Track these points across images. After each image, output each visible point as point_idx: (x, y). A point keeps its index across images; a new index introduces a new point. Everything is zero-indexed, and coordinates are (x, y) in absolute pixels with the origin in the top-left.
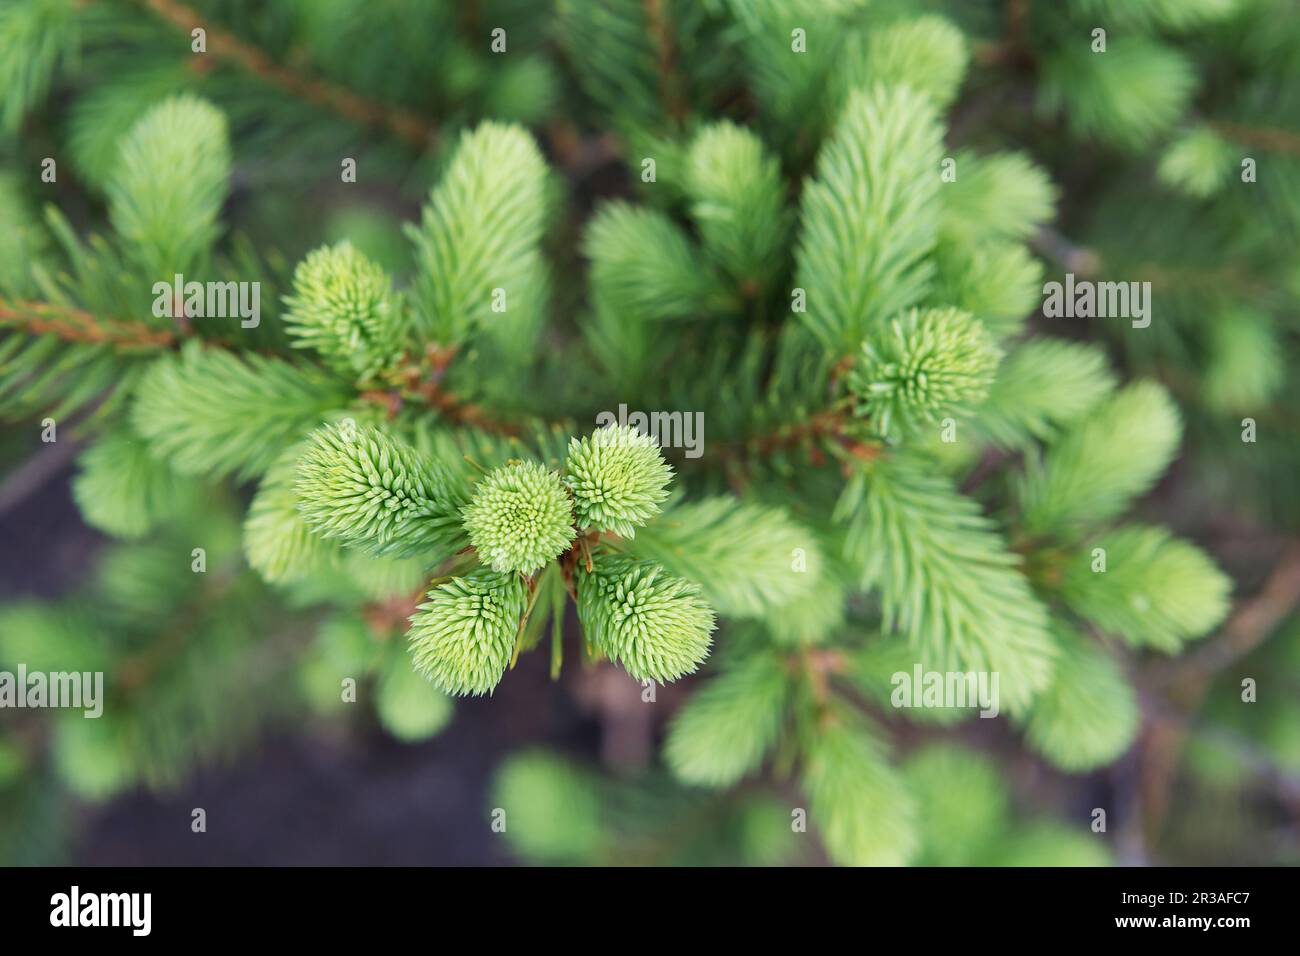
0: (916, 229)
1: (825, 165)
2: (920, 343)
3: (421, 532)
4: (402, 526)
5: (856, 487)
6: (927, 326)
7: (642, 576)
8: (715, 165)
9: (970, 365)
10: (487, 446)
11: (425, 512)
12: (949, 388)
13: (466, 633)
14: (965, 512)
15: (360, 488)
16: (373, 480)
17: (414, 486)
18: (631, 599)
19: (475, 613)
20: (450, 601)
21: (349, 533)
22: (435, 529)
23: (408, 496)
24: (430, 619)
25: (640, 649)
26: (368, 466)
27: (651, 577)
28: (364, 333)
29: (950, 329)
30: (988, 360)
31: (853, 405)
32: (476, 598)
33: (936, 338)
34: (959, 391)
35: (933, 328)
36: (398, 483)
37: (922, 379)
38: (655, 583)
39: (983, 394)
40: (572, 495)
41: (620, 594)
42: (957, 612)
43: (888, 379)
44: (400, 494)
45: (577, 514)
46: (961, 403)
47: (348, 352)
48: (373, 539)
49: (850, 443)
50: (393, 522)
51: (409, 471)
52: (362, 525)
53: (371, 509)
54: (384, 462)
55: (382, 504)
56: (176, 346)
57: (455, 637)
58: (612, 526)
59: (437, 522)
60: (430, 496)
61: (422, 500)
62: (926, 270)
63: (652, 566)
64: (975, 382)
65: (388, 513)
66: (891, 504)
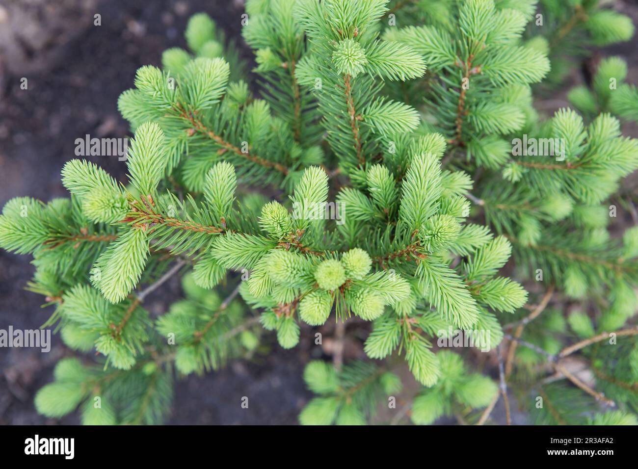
0: (435, 193)
1: (408, 175)
2: (438, 225)
3: (302, 280)
4: (297, 278)
5: (421, 266)
6: (440, 219)
7: (364, 290)
8: (376, 176)
9: (453, 230)
10: (314, 258)
11: (303, 274)
12: (447, 236)
13: (316, 308)
14: (452, 273)
15: (286, 268)
16: (289, 265)
17: (300, 267)
18: (361, 296)
19: (318, 302)
20: (311, 299)
21: (283, 281)
22: (305, 279)
23: (298, 270)
24: (306, 304)
25: (365, 311)
26: (288, 262)
27: (367, 291)
28: (281, 226)
29: (446, 220)
30: (457, 228)
31: (419, 243)
32: (318, 298)
33: (443, 223)
34: (450, 237)
35: (441, 220)
36: (296, 267)
37: (439, 234)
38: (368, 292)
39: (456, 238)
40: (345, 268)
41: (358, 295)
42: (451, 301)
43: (429, 235)
44: (296, 270)
45: (346, 273)
46: (449, 241)
47: (277, 232)
48: (289, 282)
49: (418, 254)
50: (294, 277)
51: (298, 263)
52: (286, 278)
53: (289, 274)
54: (292, 260)
55: (292, 273)
56: (224, 232)
57: (313, 308)
58: (356, 276)
59: (306, 277)
60: (304, 270)
61: (302, 271)
62: (438, 204)
63: (367, 288)
64: (454, 235)
65: (293, 275)
66: (431, 271)
